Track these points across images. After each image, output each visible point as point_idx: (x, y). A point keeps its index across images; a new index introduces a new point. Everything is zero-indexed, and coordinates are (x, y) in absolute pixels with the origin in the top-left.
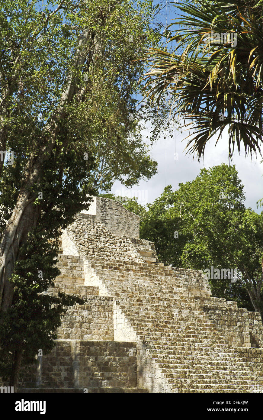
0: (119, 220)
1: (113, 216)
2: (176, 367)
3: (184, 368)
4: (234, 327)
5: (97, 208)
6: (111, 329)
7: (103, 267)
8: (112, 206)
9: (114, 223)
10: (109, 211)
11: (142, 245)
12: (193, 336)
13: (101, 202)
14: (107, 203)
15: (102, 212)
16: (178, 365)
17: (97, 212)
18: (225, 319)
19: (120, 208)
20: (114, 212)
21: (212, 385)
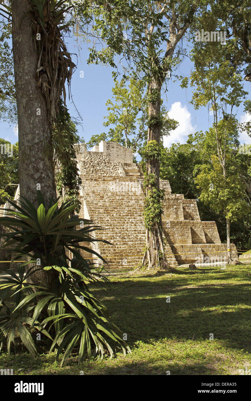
0: (119, 154)
1: (115, 152)
2: (108, 234)
3: (113, 234)
4: (172, 209)
5: (104, 148)
6: (82, 214)
7: (87, 180)
8: (114, 146)
9: (115, 155)
10: (112, 149)
11: (131, 166)
12: (131, 215)
13: (106, 144)
14: (110, 145)
15: (107, 150)
16: (109, 232)
17: (104, 150)
18: (165, 204)
19: (119, 147)
20: (115, 149)
21: (128, 243)
